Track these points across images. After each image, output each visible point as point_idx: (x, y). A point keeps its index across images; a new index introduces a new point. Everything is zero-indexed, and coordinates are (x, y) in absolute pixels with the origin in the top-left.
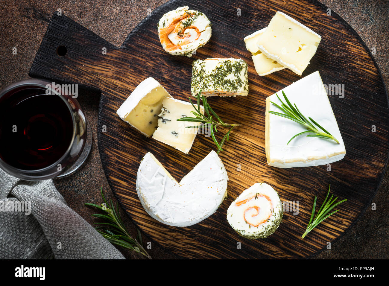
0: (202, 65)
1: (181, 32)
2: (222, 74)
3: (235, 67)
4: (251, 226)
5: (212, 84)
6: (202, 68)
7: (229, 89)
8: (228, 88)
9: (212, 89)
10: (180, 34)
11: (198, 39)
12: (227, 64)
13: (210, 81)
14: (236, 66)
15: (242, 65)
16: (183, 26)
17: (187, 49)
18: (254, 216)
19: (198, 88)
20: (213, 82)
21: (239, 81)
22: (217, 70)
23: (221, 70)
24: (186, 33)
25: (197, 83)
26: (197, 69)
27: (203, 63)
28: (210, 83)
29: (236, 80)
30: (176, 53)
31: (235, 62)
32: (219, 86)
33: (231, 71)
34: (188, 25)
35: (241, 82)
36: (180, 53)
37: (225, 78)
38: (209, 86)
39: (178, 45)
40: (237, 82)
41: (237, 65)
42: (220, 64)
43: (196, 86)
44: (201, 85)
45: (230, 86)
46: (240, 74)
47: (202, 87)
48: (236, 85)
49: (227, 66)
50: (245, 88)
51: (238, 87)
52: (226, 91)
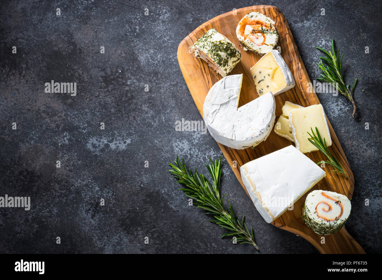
0: (213, 33)
2: (220, 48)
6: (212, 35)
7: (216, 61)
8: (216, 59)
10: (254, 31)
13: (209, 46)
14: (232, 51)
15: (236, 55)
16: (261, 30)
19: (198, 45)
20: (210, 48)
21: (226, 62)
22: (219, 43)
23: (221, 45)
24: (257, 35)
25: (201, 41)
26: (209, 32)
28: (208, 47)
29: (225, 60)
31: (234, 49)
32: (211, 53)
33: (227, 52)
34: (264, 32)
35: (227, 64)
37: (219, 52)
41: (233, 52)
42: (224, 42)
45: (218, 59)
46: (231, 58)
47: (201, 45)
48: (222, 62)
49: (227, 46)
50: (226, 70)
51: (222, 65)
52: (213, 60)
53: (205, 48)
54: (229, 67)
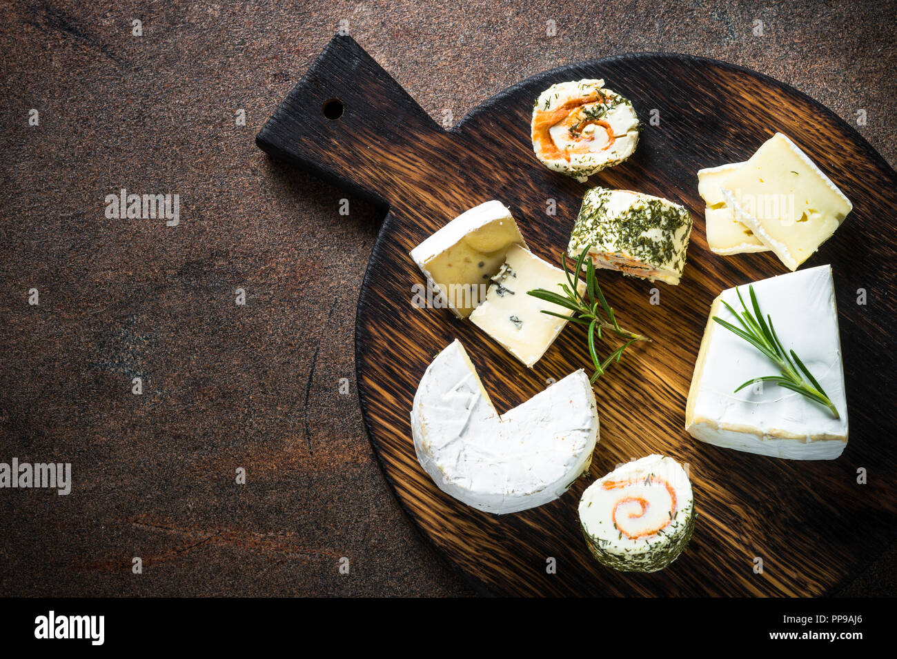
0: (603, 197)
1: (578, 128)
2: (639, 223)
3: (667, 216)
4: (622, 535)
5: (615, 239)
6: (602, 204)
7: (646, 257)
8: (643, 254)
9: (611, 248)
10: (574, 131)
11: (606, 148)
12: (653, 207)
13: (612, 232)
14: (669, 215)
15: (681, 218)
16: (585, 116)
17: (580, 162)
18: (633, 516)
19: (585, 242)
20: (617, 234)
21: (669, 248)
22: (631, 213)
23: (639, 215)
24: (587, 133)
25: (585, 232)
26: (591, 204)
27: (606, 194)
28: (610, 236)
29: (664, 243)
30: (558, 166)
31: (671, 207)
32: (627, 245)
33: (659, 224)
34: (595, 117)
35: (672, 250)
36: (565, 167)
37: (644, 234)
38: (608, 242)
39: (567, 152)
40: (664, 247)
41: (672, 216)
42: (641, 204)
43: (581, 237)
44: (590, 237)
45: (649, 252)
46: (674, 233)
47: (592, 240)
48: (661, 253)
49: (653, 211)
50: (676, 266)
51: (665, 259)
52: (638, 259)
53: (605, 242)
54: (679, 255)
